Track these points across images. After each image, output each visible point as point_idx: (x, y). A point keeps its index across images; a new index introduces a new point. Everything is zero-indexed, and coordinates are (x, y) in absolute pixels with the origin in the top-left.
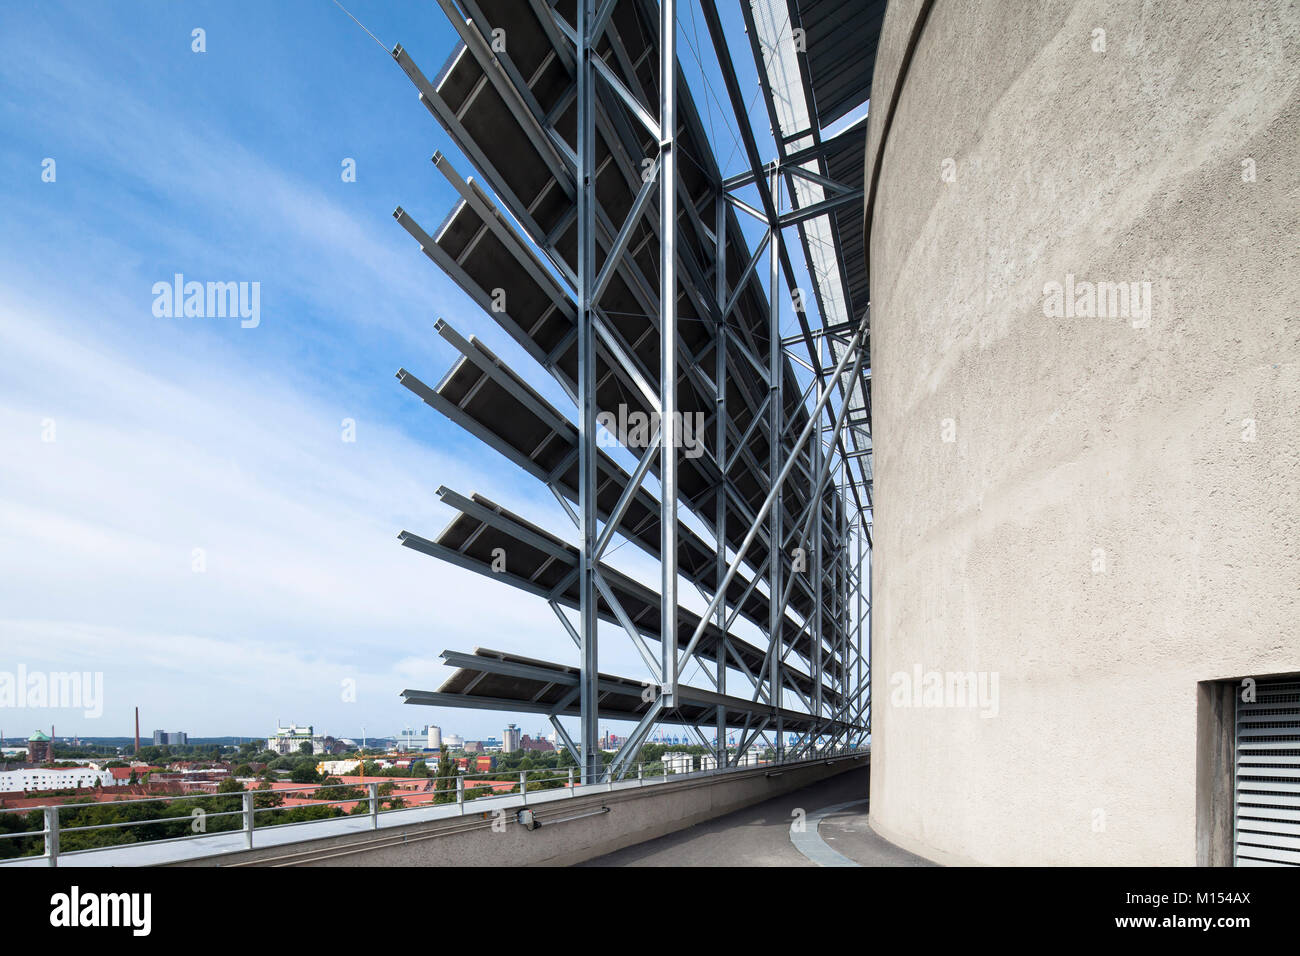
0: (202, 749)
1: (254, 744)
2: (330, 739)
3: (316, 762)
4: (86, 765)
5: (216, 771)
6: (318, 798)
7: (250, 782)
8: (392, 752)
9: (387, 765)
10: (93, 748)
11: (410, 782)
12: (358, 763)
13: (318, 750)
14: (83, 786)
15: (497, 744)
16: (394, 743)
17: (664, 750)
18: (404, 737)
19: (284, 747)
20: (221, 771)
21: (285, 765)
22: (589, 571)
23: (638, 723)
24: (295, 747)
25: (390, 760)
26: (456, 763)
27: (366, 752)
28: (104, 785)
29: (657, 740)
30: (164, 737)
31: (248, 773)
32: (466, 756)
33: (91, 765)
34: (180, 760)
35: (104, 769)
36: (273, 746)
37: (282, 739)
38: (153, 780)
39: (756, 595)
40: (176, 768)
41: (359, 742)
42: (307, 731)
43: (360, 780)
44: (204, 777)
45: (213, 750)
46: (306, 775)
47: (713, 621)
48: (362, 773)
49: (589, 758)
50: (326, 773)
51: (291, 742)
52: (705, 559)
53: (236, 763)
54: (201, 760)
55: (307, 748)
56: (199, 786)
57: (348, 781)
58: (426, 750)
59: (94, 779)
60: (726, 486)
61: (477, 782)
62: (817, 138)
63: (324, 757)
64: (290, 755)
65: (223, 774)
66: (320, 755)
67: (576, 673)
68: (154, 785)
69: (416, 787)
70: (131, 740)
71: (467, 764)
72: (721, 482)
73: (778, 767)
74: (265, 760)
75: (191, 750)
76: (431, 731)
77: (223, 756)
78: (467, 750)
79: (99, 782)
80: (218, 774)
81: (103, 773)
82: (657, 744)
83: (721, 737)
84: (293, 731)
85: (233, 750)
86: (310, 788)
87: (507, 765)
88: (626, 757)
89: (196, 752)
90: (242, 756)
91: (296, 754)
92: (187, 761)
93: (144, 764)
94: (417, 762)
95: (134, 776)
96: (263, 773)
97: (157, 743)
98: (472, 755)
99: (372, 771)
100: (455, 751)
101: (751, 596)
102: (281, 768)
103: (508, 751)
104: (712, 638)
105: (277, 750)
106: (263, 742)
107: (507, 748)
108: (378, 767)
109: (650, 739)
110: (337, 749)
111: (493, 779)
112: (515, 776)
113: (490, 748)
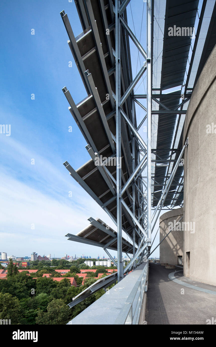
15: (29, 258)
17: (85, 260)
32: (17, 262)
61: (23, 270)
62: (161, 92)
71: (19, 265)
78: (18, 260)
82: (82, 258)
87: (33, 264)
98: (20, 262)
103: (33, 260)
111: (29, 269)
112: (37, 268)
113: (26, 259)
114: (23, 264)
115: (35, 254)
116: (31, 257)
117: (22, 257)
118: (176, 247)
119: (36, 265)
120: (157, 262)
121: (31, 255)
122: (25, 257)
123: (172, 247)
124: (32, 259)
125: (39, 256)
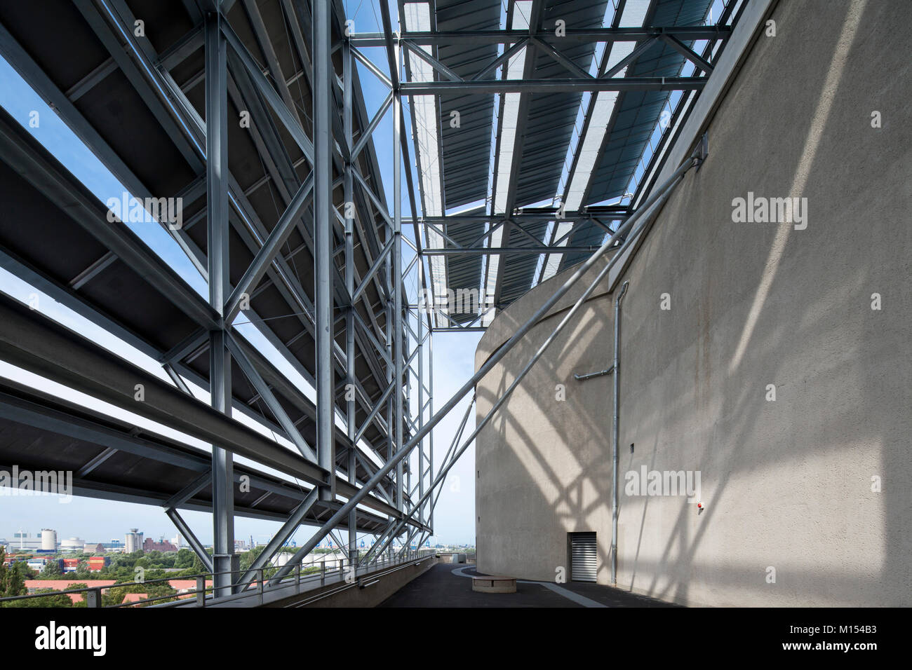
15: (119, 546)
18: (17, 540)
26: (66, 564)
32: (81, 556)
58: (39, 551)
71: (79, 564)
72: (350, 308)
76: (47, 534)
78: (84, 551)
87: (121, 564)
98: (87, 556)
100: (71, 552)
111: (96, 578)
113: (114, 549)
114: (93, 562)
115: (136, 535)
118: (574, 495)
120: (467, 562)
121: (125, 536)
122: (111, 542)
123: (551, 493)
124: (129, 549)
125: (149, 540)
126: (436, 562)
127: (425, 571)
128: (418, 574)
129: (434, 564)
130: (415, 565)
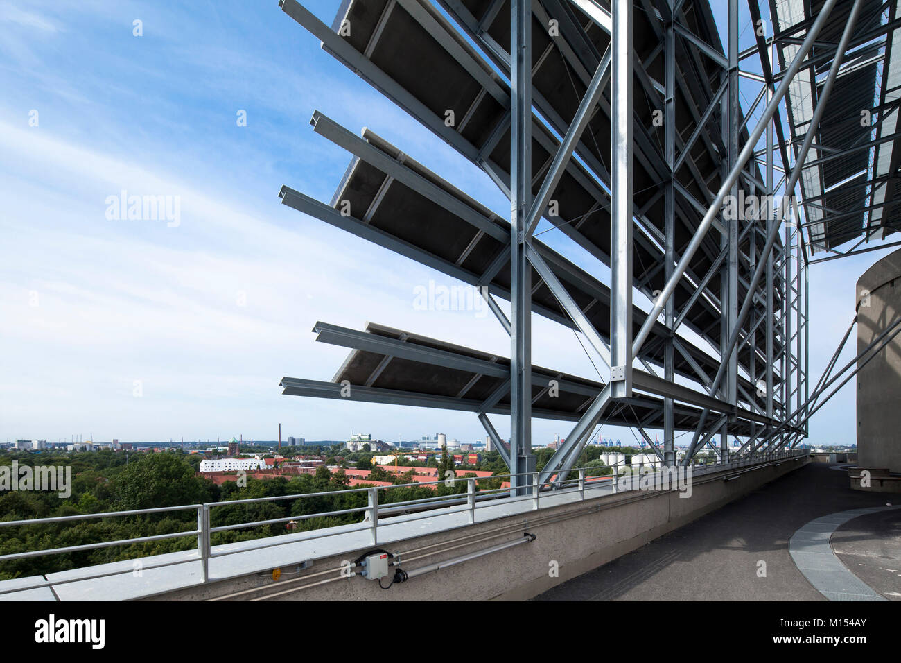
0: (312, 448)
1: (339, 445)
2: (380, 442)
3: (371, 457)
4: (254, 457)
5: (317, 461)
6: (369, 480)
7: (333, 469)
8: (416, 450)
9: (412, 459)
10: (259, 447)
11: (425, 470)
12: (394, 458)
13: (373, 449)
14: (252, 469)
15: (482, 445)
16: (417, 445)
17: (602, 450)
18: (423, 441)
19: (355, 447)
20: (320, 461)
21: (355, 458)
22: (521, 246)
23: (575, 424)
24: (360, 448)
25: (414, 456)
26: (454, 459)
27: (401, 450)
28: (261, 468)
29: (596, 443)
30: (293, 440)
31: (333, 462)
32: (461, 453)
33: (256, 457)
34: (300, 454)
35: (262, 459)
36: (349, 446)
37: (354, 442)
38: (285, 466)
39: (701, 301)
40: (297, 459)
41: (397, 444)
42: (368, 437)
43: (395, 469)
44: (311, 465)
45: (316, 449)
46: (365, 464)
47: (661, 319)
48: (396, 463)
49: (520, 460)
50: (376, 463)
51: (358, 444)
52: (652, 259)
53: (329, 456)
54: (310, 455)
55: (367, 448)
56: (307, 470)
57: (388, 469)
58: (436, 449)
59: (257, 465)
60: (675, 185)
61: (467, 471)
63: (376, 453)
64: (357, 452)
65: (320, 463)
66: (374, 452)
67: (505, 363)
68: (285, 469)
69: (429, 473)
70: (276, 443)
71: (462, 459)
72: (670, 181)
73: (734, 470)
74: (344, 455)
75: (306, 448)
76: (440, 437)
77: (322, 452)
78: (462, 450)
79: (259, 466)
80: (318, 463)
81: (261, 461)
82: (597, 446)
83: (669, 439)
84: (360, 437)
85: (328, 448)
86: (366, 473)
87: (488, 460)
88: (563, 460)
89: (308, 450)
90: (333, 452)
91: (361, 451)
92: (303, 455)
93: (282, 457)
94: (431, 457)
95: (276, 463)
96: (341, 463)
97: (290, 445)
98: (465, 453)
99: (402, 462)
100: (455, 450)
101: (697, 303)
102: (352, 460)
103: (489, 450)
104: (660, 338)
105: (351, 449)
106: (343, 444)
107: (488, 448)
108: (407, 460)
109: (590, 442)
110: (384, 448)
111: (478, 470)
112: (493, 468)
113: (477, 448)
114: (470, 457)
116: (486, 443)
117: (470, 443)
119: (494, 460)
120: (848, 462)
122: (476, 443)
126: (810, 461)
127: (801, 466)
128: (796, 468)
129: (807, 463)
130: (794, 460)
